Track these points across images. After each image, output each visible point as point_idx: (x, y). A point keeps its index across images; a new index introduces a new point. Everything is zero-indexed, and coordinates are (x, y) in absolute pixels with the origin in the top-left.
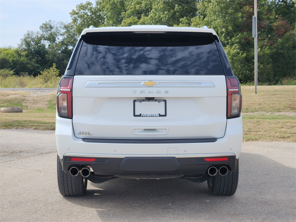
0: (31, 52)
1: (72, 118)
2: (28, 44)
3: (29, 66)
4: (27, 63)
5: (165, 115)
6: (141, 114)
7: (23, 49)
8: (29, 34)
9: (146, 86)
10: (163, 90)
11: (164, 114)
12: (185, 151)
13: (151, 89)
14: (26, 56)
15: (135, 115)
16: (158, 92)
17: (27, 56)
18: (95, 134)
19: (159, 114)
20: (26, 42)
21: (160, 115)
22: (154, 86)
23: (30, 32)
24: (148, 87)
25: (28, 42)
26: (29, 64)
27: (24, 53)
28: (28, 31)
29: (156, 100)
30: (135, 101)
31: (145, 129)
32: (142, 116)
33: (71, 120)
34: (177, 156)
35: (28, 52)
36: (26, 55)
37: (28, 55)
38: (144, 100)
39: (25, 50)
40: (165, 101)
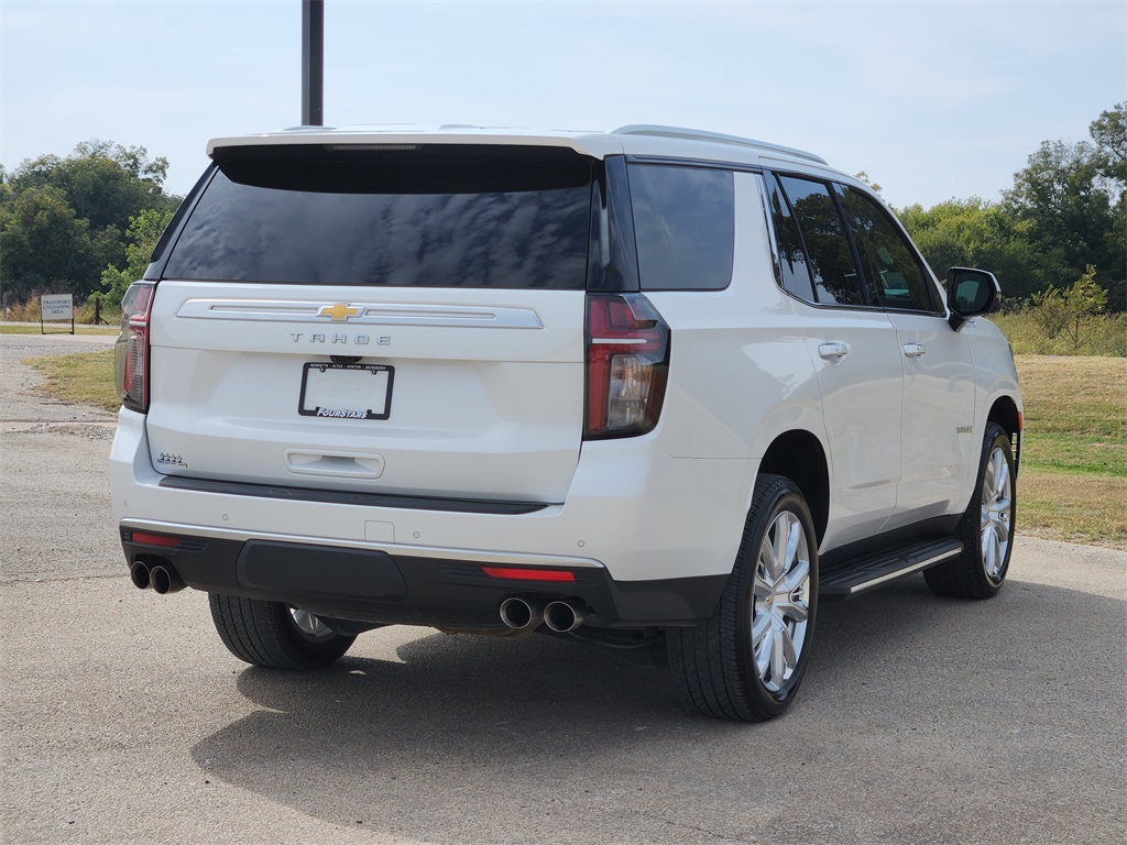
0: (1051, 223)
1: (146, 412)
2: (1041, 192)
3: (1038, 272)
4: (1030, 262)
5: (385, 416)
6: (318, 409)
7: (1020, 208)
8: (1046, 155)
9: (328, 319)
10: (374, 333)
11: (381, 411)
12: (416, 535)
13: (340, 329)
14: (1030, 236)
15: (302, 412)
16: (359, 340)
17: (1033, 236)
18: (196, 465)
19: (369, 412)
20: (1034, 183)
21: (370, 415)
22: (350, 320)
23: (1051, 146)
24: (333, 322)
25: (1039, 185)
26: (1040, 267)
27: (1022, 226)
28: (1043, 143)
29: (363, 367)
30: (307, 367)
31: (324, 456)
32: (321, 415)
33: (143, 415)
34: (393, 550)
35: (1039, 221)
36: (1030, 231)
37: (1040, 231)
38: (330, 366)
39: (1028, 214)
40: (391, 370)
